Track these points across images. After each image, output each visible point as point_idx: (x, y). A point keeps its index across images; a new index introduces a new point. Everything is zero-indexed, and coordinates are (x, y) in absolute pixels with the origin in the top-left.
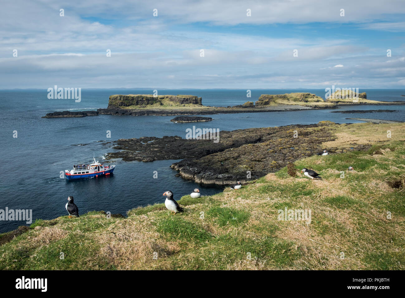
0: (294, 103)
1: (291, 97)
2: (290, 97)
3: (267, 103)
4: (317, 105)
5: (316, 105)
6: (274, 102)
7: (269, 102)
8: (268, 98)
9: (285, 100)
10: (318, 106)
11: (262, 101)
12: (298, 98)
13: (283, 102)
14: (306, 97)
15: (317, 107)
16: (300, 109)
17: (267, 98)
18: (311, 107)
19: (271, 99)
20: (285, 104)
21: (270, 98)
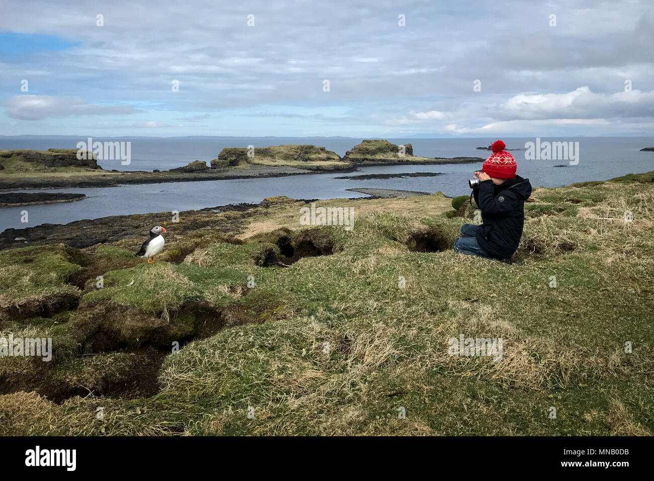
0: (281, 162)
1: (279, 153)
2: (277, 152)
3: (233, 163)
4: (320, 166)
5: (318, 165)
6: (245, 162)
7: (238, 161)
8: (235, 154)
9: (266, 158)
10: (320, 168)
11: (225, 159)
12: (291, 153)
13: (261, 162)
14: (306, 153)
15: (321, 170)
16: (289, 172)
17: (233, 154)
18: (310, 169)
19: (241, 155)
20: (264, 165)
21: (238, 154)
